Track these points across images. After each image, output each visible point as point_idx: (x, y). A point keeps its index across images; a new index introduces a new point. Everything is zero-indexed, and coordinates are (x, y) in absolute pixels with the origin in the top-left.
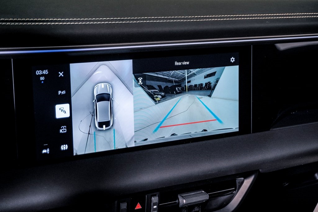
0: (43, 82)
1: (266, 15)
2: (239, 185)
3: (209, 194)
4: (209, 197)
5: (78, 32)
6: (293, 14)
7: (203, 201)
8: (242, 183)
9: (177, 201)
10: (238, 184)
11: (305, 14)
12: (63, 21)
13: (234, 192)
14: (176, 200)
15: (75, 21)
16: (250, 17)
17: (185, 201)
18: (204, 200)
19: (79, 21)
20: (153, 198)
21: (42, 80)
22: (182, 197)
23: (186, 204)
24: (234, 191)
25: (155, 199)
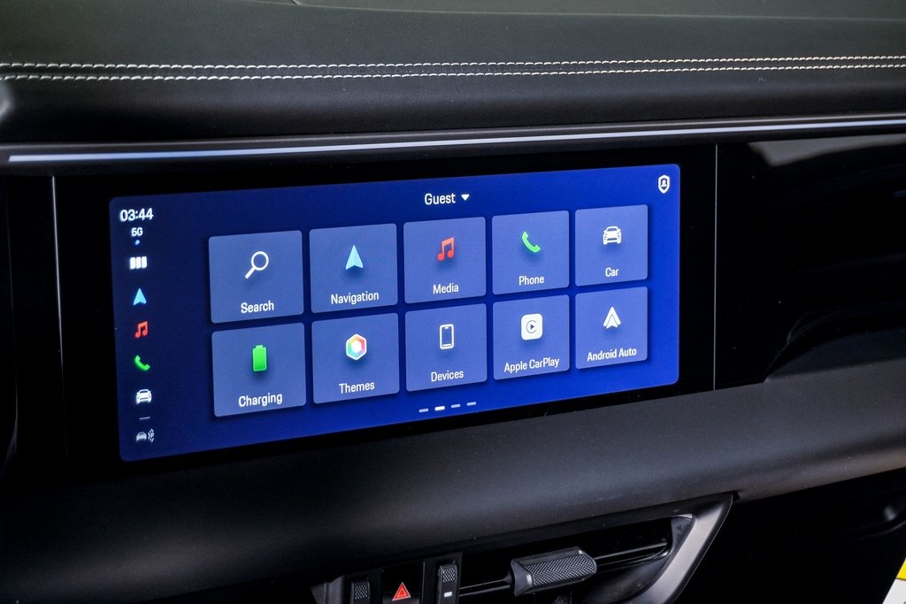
0: (138, 242)
1: (758, 59)
2: (679, 535)
3: (596, 561)
4: (598, 568)
5: (239, 101)
6: (831, 58)
7: (581, 577)
8: (689, 528)
9: (508, 579)
10: (675, 532)
11: (865, 60)
12: (199, 72)
13: (665, 554)
14: (506, 576)
15: (230, 72)
16: (712, 65)
17: (529, 578)
18: (584, 577)
19: (241, 72)
20: (442, 571)
21: (137, 238)
22: (523, 566)
23: (534, 587)
24: (664, 552)
25: (449, 573)
